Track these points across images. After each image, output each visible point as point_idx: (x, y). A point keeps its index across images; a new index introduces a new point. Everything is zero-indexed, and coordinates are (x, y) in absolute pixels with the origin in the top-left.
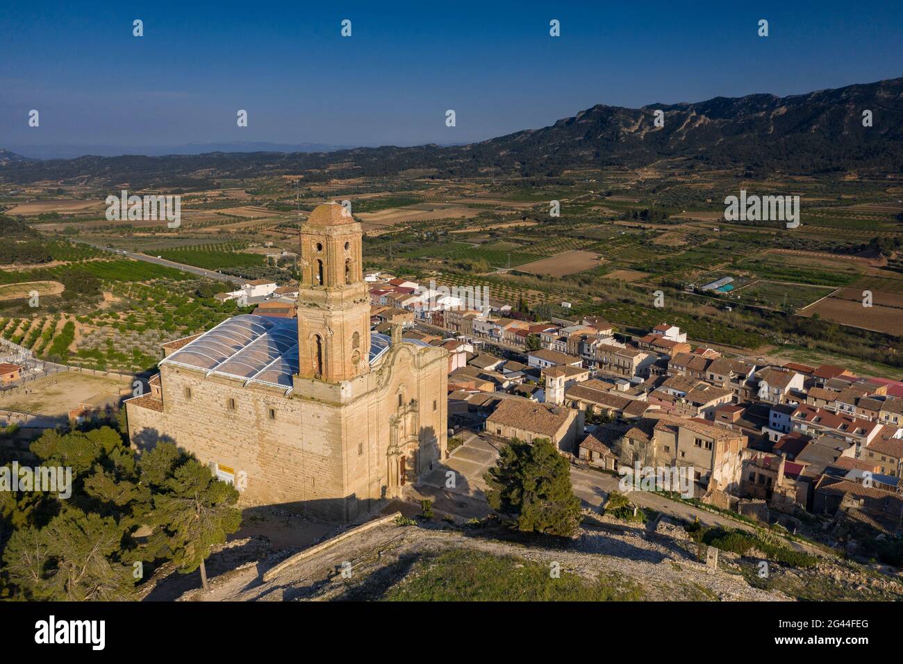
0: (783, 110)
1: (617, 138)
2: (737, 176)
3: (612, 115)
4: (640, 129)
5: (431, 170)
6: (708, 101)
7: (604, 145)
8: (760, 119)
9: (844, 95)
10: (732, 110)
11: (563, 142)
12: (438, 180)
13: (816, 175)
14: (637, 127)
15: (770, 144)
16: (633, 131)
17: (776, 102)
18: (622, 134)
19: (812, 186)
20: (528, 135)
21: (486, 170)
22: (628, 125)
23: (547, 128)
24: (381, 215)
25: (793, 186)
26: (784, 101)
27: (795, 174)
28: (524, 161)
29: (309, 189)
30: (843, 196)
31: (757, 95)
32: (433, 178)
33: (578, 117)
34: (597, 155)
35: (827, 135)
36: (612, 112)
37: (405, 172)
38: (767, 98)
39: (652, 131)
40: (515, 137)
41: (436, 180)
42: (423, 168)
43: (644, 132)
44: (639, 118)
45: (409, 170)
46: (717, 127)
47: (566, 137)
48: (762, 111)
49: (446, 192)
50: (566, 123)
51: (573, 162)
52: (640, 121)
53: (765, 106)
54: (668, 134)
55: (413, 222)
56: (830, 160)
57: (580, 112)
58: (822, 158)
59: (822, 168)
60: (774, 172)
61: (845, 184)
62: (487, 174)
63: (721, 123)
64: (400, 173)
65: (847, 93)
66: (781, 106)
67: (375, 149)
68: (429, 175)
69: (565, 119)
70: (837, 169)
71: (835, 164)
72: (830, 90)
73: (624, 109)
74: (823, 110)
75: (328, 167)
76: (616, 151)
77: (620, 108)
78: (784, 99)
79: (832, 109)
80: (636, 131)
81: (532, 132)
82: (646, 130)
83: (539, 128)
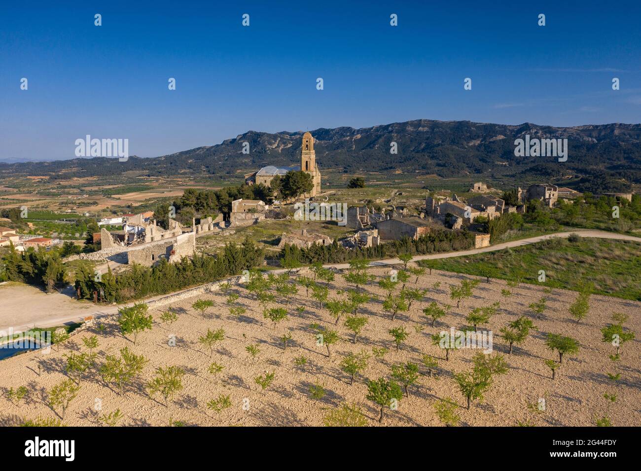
0: (359, 136)
1: (265, 152)
2: (339, 172)
3: (260, 137)
4: (278, 146)
5: (144, 171)
6: (316, 131)
7: (257, 155)
8: (347, 141)
9: (390, 128)
10: (330, 136)
11: (230, 154)
12: (153, 177)
13: (381, 171)
14: (276, 145)
15: (354, 155)
16: (274, 147)
17: (354, 131)
18: (268, 149)
19: (379, 177)
20: (205, 150)
21: (183, 171)
22: (271, 144)
23: (217, 146)
24: (130, 196)
25: (370, 177)
26: (358, 131)
27: (370, 171)
28: (207, 165)
29: (59, 184)
30: (396, 181)
31: (343, 127)
32: (149, 176)
33: (238, 138)
34: (254, 162)
35: (384, 150)
36: (260, 135)
37: (126, 172)
38: (349, 129)
39: (285, 147)
40: (195, 151)
41: (151, 177)
42: (139, 170)
43: (281, 148)
44: (277, 139)
45: (129, 172)
46: (323, 145)
47: (231, 151)
48: (347, 136)
49: (165, 183)
50: (230, 142)
51: (240, 166)
52: (278, 141)
53: (348, 134)
54: (295, 149)
55: (157, 198)
56: (387, 164)
57: (239, 135)
58: (383, 162)
59: (383, 168)
60: (359, 170)
61: (396, 175)
62: (185, 173)
63: (325, 144)
64: (123, 173)
65: (392, 127)
66: (357, 134)
67: (89, 160)
68: (145, 174)
69: (229, 140)
70: (391, 168)
71: (389, 165)
72: (382, 126)
73: (267, 134)
74: (380, 136)
75: (61, 171)
76: (265, 159)
77: (265, 133)
78: (358, 130)
79: (385, 136)
80: (276, 147)
81: (207, 148)
82: (282, 147)
83: (211, 146)
